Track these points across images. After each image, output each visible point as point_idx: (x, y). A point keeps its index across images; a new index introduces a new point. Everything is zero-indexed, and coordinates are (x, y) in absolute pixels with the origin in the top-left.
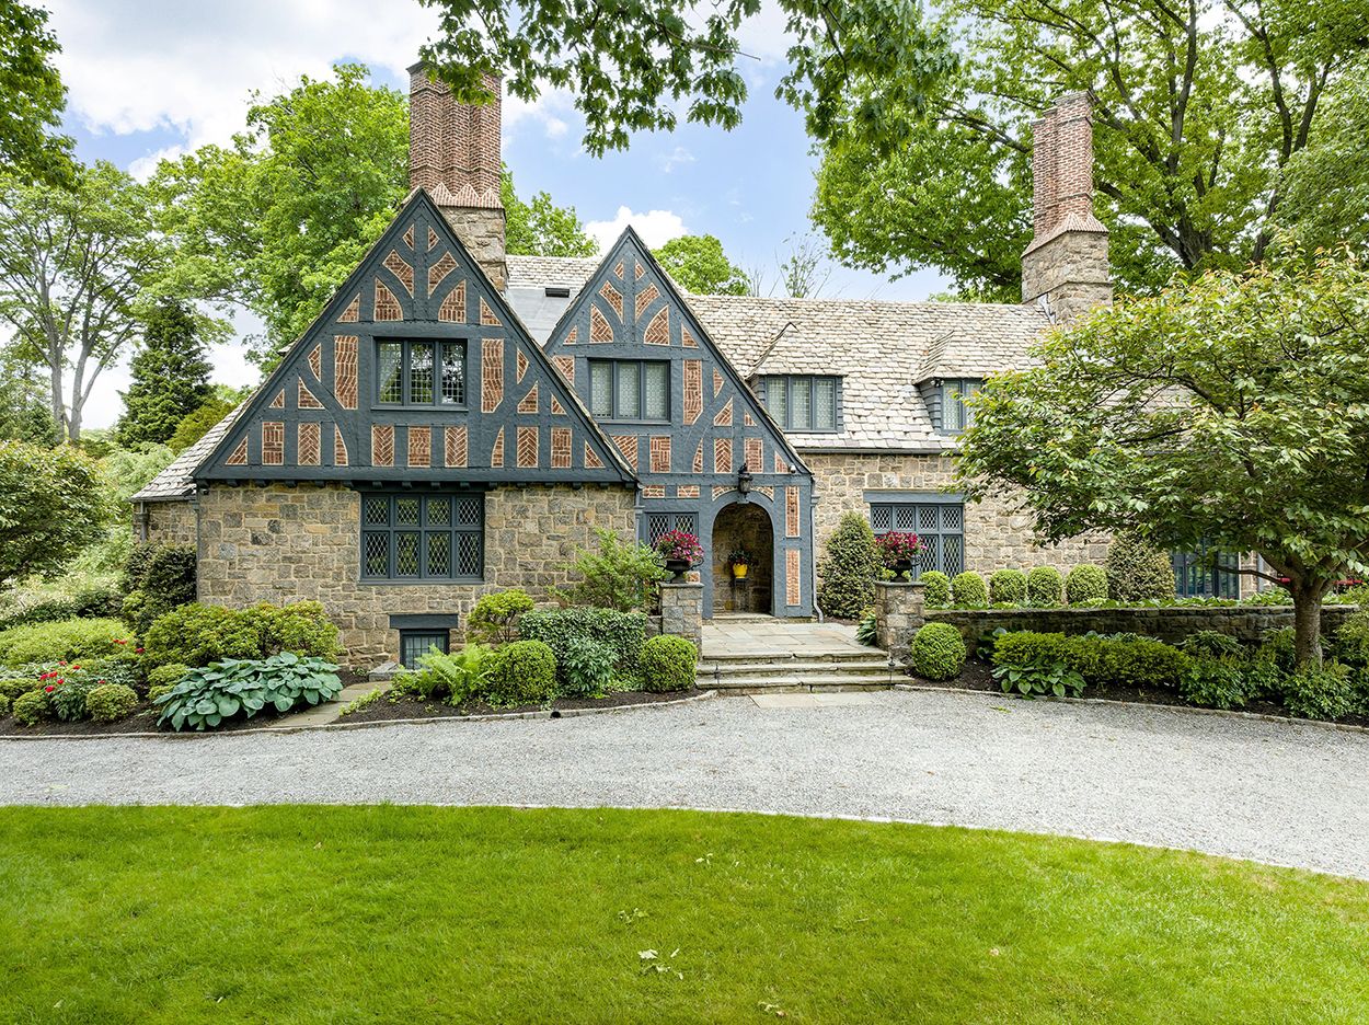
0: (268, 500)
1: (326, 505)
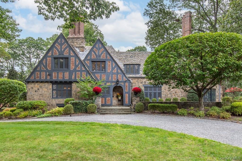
0: (37, 85)
1: (46, 86)
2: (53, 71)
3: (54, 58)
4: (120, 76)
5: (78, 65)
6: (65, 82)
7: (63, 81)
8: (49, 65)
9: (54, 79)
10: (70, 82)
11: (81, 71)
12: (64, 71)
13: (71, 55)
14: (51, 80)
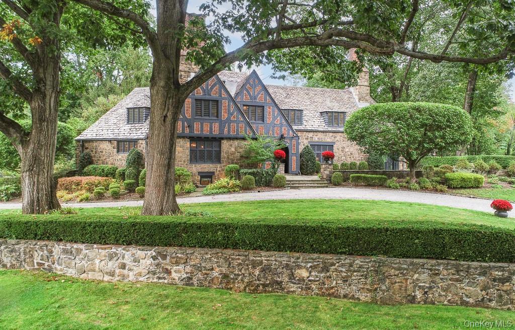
1: (182, 143)
2: (195, 120)
3: (196, 100)
4: (285, 129)
5: (233, 112)
6: (212, 138)
7: (211, 136)
8: (187, 110)
9: (196, 132)
10: (220, 138)
11: (237, 122)
12: (211, 121)
13: (223, 96)
14: (191, 135)
